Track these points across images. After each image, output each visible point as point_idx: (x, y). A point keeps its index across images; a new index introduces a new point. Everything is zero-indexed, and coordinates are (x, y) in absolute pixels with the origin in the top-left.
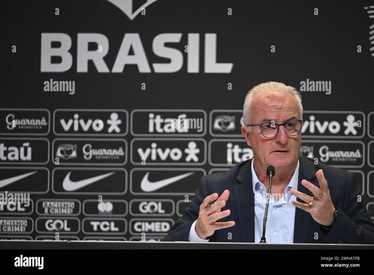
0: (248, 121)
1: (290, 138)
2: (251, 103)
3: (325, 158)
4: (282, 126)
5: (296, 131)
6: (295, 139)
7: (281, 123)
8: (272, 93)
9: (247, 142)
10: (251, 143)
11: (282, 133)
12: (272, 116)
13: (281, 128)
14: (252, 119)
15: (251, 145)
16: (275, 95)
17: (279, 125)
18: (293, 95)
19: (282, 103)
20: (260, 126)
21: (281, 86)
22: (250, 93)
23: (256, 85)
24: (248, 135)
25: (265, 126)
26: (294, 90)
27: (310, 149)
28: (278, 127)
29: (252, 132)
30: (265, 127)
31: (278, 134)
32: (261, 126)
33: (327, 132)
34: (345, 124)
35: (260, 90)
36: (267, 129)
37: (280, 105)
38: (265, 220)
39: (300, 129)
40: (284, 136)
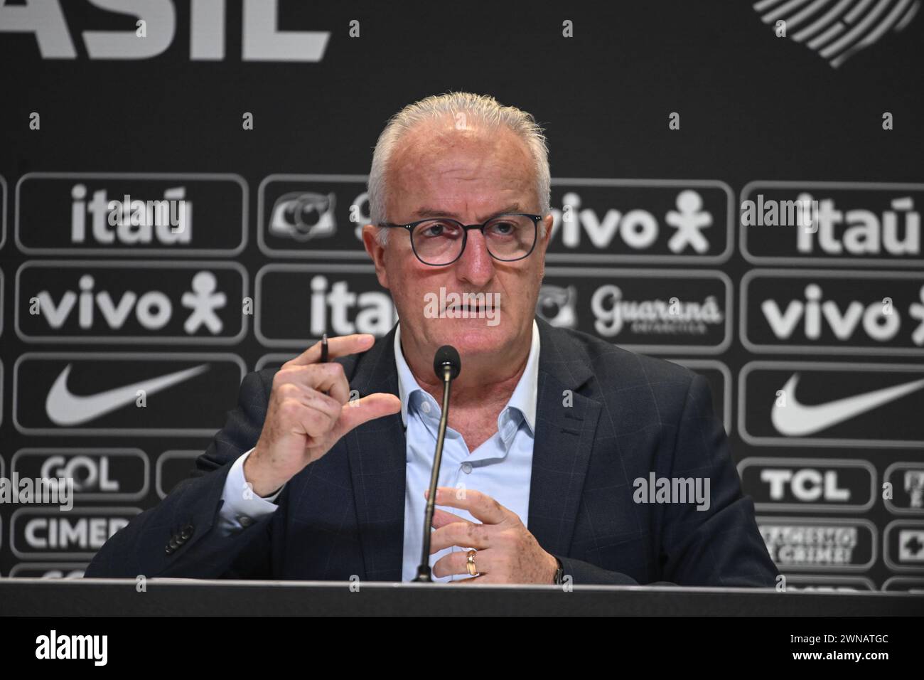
0: (380, 213)
1: (505, 269)
2: (390, 158)
3: (609, 324)
4: (478, 231)
5: (522, 246)
6: (518, 271)
7: (473, 222)
8: (451, 128)
9: (378, 274)
10: (388, 277)
11: (475, 253)
12: (446, 201)
13: (475, 235)
14: (391, 207)
15: (389, 283)
16: (460, 134)
17: (466, 229)
18: (522, 133)
19: (478, 160)
20: (408, 228)
21: (487, 106)
22: (392, 124)
23: (412, 102)
24: (381, 252)
25: (427, 230)
26: (528, 118)
27: (564, 296)
28: (463, 234)
29: (391, 244)
30: (428, 233)
31: (462, 256)
32: (411, 230)
33: (617, 243)
34: (672, 219)
35: (418, 118)
36: (432, 239)
37: (473, 164)
38: (429, 514)
39: (533, 240)
40: (479, 263)
